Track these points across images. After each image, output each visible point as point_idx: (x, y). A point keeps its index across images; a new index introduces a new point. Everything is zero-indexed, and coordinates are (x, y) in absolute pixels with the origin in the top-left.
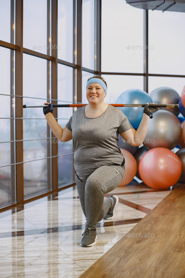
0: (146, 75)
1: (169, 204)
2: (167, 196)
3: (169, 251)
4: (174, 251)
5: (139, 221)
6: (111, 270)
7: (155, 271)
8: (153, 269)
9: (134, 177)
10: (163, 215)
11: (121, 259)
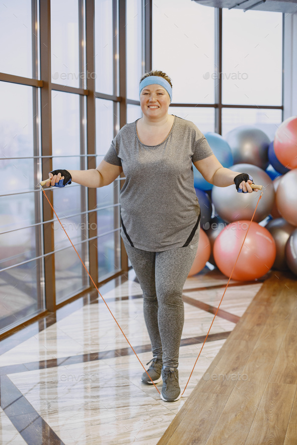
0: (218, 106)
1: (263, 308)
2: (258, 294)
3: (278, 382)
4: (285, 381)
5: (227, 336)
6: (209, 412)
7: (267, 412)
8: (263, 409)
9: (206, 263)
10: (259, 325)
11: (217, 396)
